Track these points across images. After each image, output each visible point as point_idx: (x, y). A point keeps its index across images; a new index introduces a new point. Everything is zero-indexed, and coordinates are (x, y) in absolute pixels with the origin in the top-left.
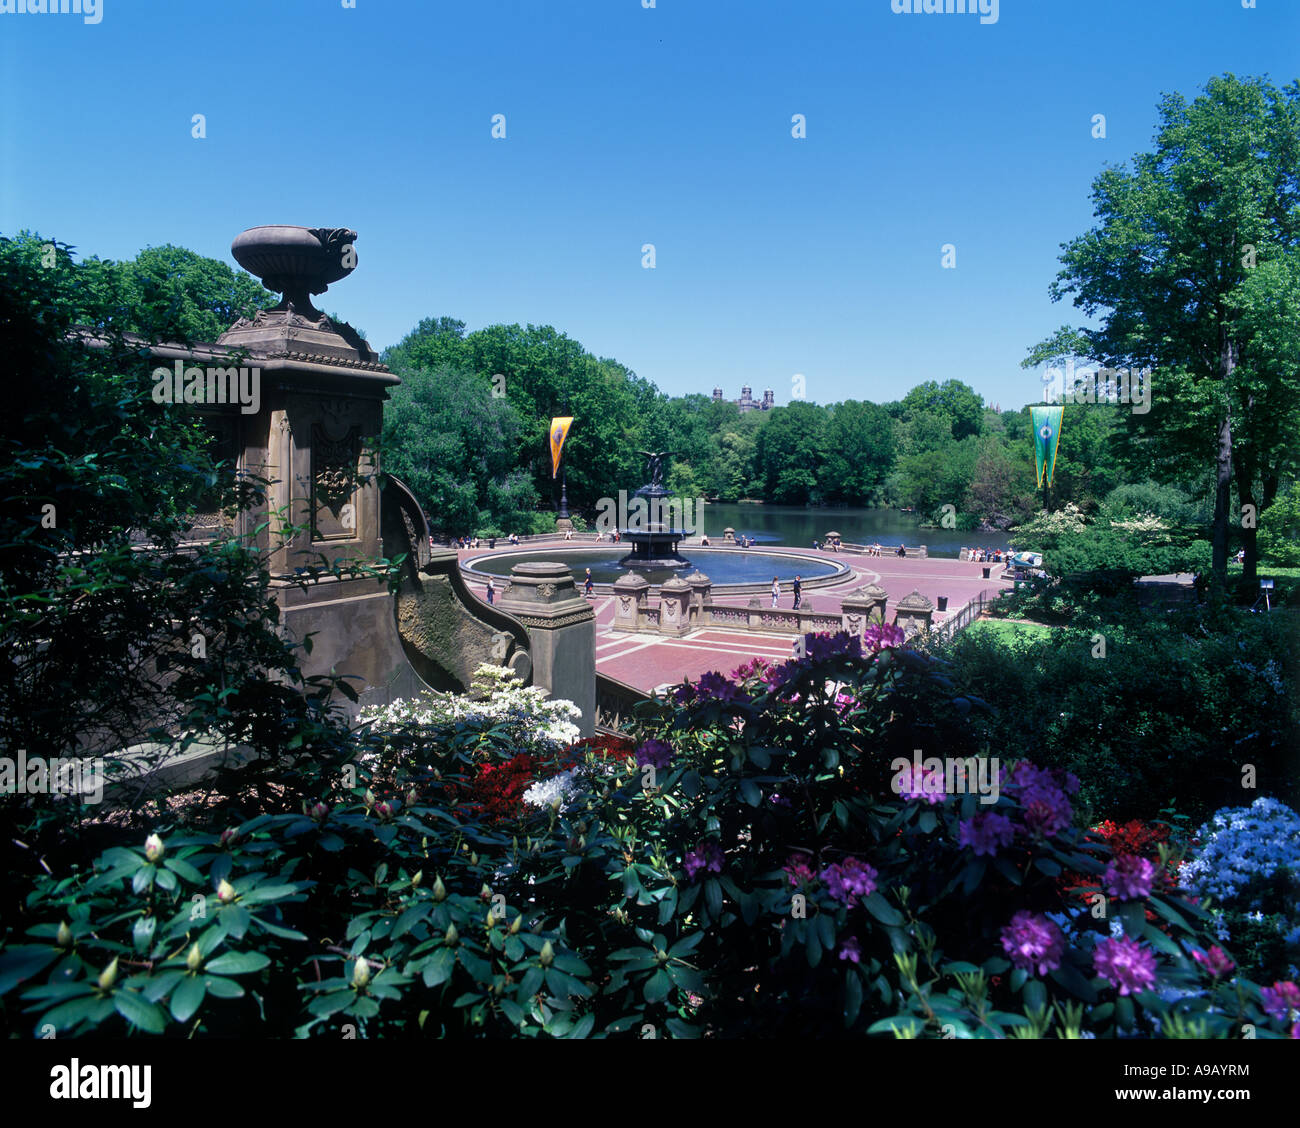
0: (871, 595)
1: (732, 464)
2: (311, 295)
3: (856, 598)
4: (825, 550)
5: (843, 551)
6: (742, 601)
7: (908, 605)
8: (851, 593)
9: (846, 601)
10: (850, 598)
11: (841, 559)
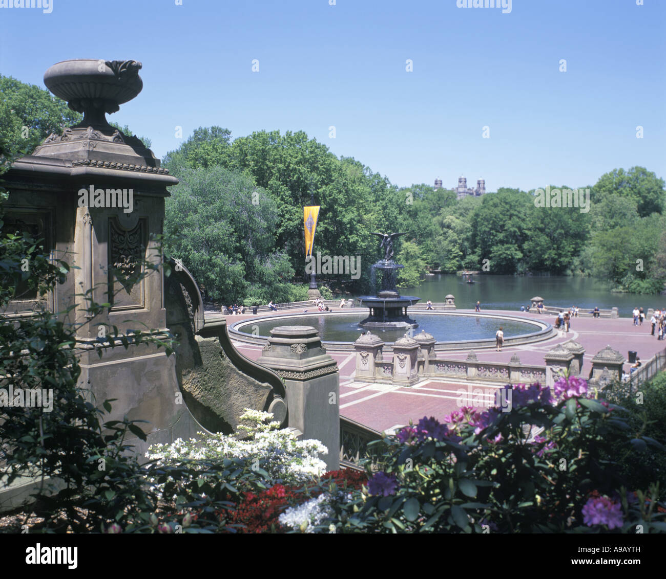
0: (570, 350)
1: (451, 242)
2: (107, 114)
3: (557, 353)
4: (531, 312)
5: (546, 313)
6: (461, 356)
7: (602, 358)
8: (554, 349)
9: (549, 355)
10: (552, 352)
11: (543, 320)
